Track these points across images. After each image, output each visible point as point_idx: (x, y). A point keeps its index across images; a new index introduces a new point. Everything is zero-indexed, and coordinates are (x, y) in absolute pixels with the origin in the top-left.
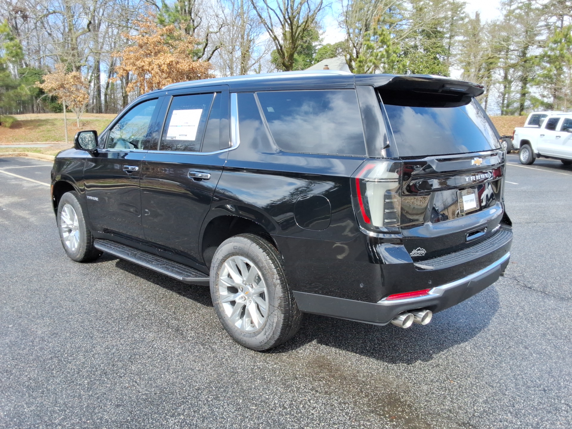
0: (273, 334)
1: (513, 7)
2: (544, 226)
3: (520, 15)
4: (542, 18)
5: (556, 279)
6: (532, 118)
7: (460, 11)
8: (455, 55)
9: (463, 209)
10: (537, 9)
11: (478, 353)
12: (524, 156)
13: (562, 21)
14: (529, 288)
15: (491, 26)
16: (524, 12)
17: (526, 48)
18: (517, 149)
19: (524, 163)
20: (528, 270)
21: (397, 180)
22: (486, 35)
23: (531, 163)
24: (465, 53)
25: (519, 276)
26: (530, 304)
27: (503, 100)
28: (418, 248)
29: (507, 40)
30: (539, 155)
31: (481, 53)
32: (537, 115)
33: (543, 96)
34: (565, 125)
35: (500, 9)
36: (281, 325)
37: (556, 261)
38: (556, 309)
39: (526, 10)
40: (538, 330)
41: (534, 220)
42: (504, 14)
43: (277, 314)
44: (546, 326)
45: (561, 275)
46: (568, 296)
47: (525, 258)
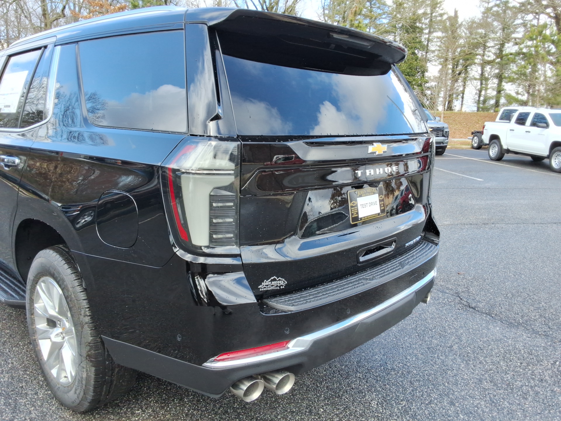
0: (84, 394)
1: (491, 5)
2: (502, 228)
3: (497, 12)
4: (519, 16)
5: (506, 297)
6: (503, 113)
7: (439, 8)
8: (433, 52)
9: (358, 216)
10: (514, 7)
11: (385, 413)
12: (493, 152)
13: (538, 19)
14: (472, 308)
15: (469, 22)
16: (501, 10)
17: (502, 45)
18: (486, 145)
19: (493, 158)
20: (475, 283)
21: (233, 172)
22: (464, 31)
23: (499, 158)
24: (443, 50)
25: (463, 292)
26: (469, 332)
27: (479, 97)
28: (272, 278)
29: (485, 36)
30: (508, 151)
31: (459, 50)
32: (508, 110)
33: (517, 93)
34: (536, 120)
35: (478, 6)
36: (92, 382)
37: (510, 272)
38: (501, 340)
39: (504, 8)
40: (473, 373)
41: (492, 221)
42: (482, 11)
43: (85, 366)
44: (484, 367)
45: (514, 291)
46: (519, 320)
47: (475, 267)
